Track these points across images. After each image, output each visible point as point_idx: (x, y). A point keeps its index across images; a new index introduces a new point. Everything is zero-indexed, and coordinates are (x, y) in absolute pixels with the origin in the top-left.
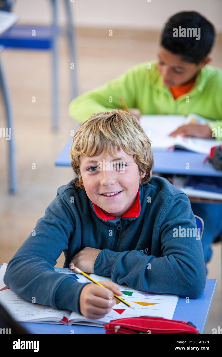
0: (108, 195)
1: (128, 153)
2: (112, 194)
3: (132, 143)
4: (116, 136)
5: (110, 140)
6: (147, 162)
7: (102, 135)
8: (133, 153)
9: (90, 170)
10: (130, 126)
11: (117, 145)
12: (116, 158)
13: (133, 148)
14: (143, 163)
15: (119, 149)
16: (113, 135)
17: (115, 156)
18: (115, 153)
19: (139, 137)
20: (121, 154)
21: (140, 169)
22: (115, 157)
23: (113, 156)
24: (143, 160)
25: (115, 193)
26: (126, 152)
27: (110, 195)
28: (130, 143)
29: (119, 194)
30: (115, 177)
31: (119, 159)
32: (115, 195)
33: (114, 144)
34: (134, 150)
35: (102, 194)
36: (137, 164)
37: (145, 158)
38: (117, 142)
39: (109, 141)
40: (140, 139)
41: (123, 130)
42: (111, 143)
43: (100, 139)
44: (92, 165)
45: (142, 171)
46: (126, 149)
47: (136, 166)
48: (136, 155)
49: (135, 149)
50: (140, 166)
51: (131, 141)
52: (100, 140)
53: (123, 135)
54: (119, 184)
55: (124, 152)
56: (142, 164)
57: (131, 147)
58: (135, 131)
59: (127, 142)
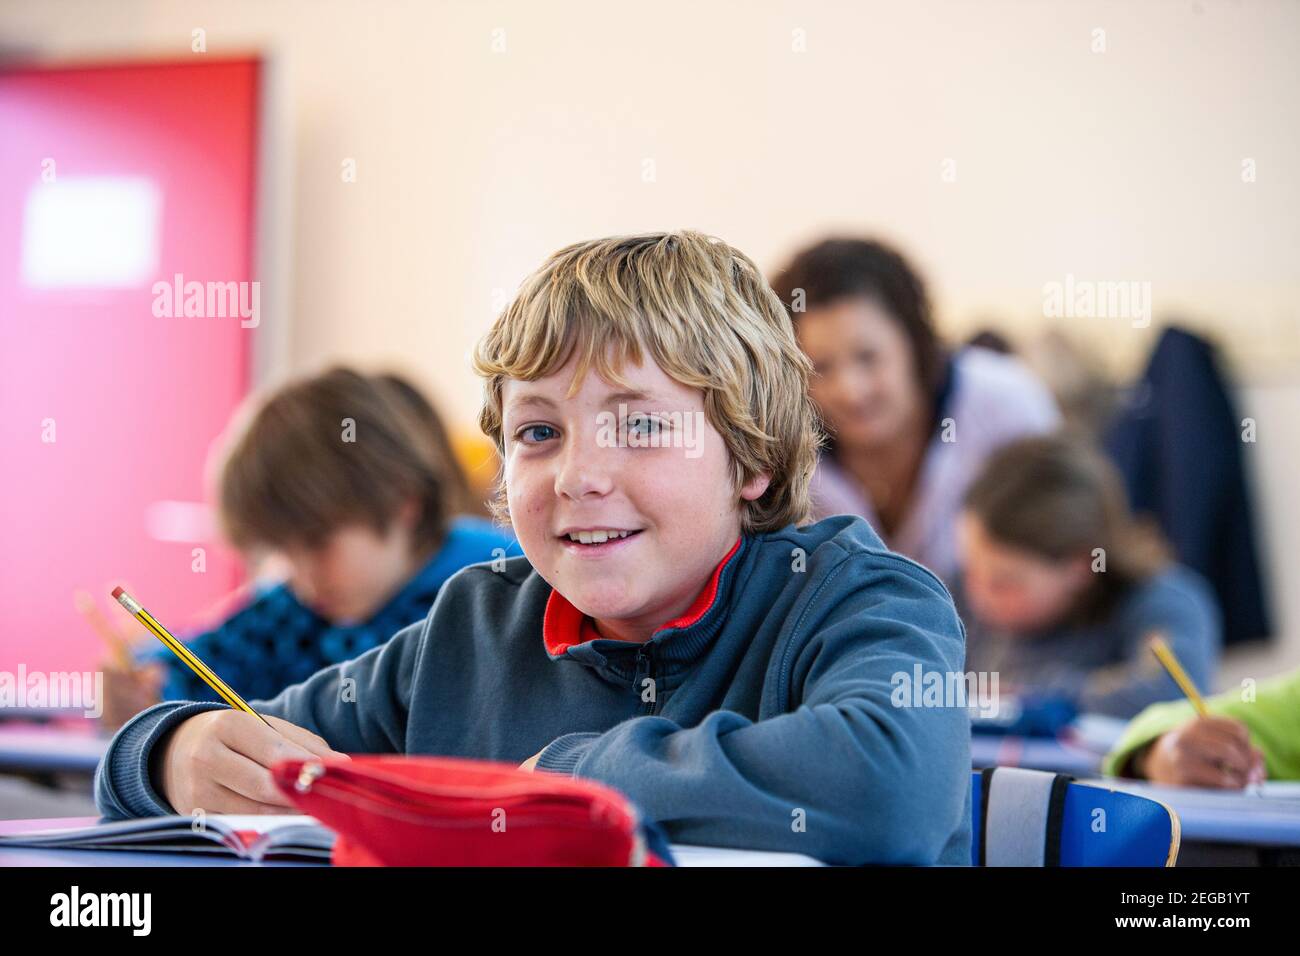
0: (584, 538)
1: (675, 375)
2: (601, 537)
3: (699, 340)
4: (632, 305)
5: (605, 316)
6: (770, 431)
7: (577, 295)
8: (698, 380)
9: (529, 436)
10: (710, 281)
11: (627, 335)
12: (622, 392)
13: (701, 359)
14: (748, 429)
15: (634, 355)
16: (617, 297)
17: (617, 379)
18: (618, 368)
19: (741, 324)
20: (646, 376)
21: (733, 456)
22: (620, 386)
23: (611, 379)
24: (747, 417)
25: (614, 535)
26: (667, 374)
27: (590, 542)
28: (690, 341)
29: (628, 540)
30: (615, 467)
31: (632, 396)
32: (610, 541)
33: (615, 331)
34: (706, 371)
35: (566, 538)
36: (720, 432)
37: (756, 411)
38: (629, 324)
39: (601, 319)
40: (742, 334)
41: (670, 287)
42: (605, 326)
43: (566, 308)
44: (534, 415)
45: (742, 463)
46: (668, 358)
47: (716, 439)
48: (712, 391)
49: (710, 365)
50: (734, 442)
51: (695, 330)
52: (565, 313)
53: (660, 304)
54: (627, 501)
55: (659, 373)
56: (745, 433)
57: (689, 357)
58: (728, 303)
59: (677, 333)
